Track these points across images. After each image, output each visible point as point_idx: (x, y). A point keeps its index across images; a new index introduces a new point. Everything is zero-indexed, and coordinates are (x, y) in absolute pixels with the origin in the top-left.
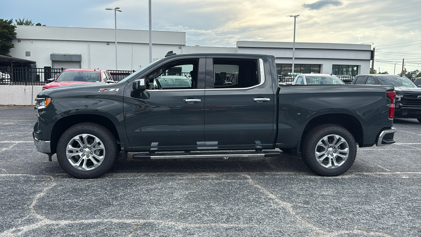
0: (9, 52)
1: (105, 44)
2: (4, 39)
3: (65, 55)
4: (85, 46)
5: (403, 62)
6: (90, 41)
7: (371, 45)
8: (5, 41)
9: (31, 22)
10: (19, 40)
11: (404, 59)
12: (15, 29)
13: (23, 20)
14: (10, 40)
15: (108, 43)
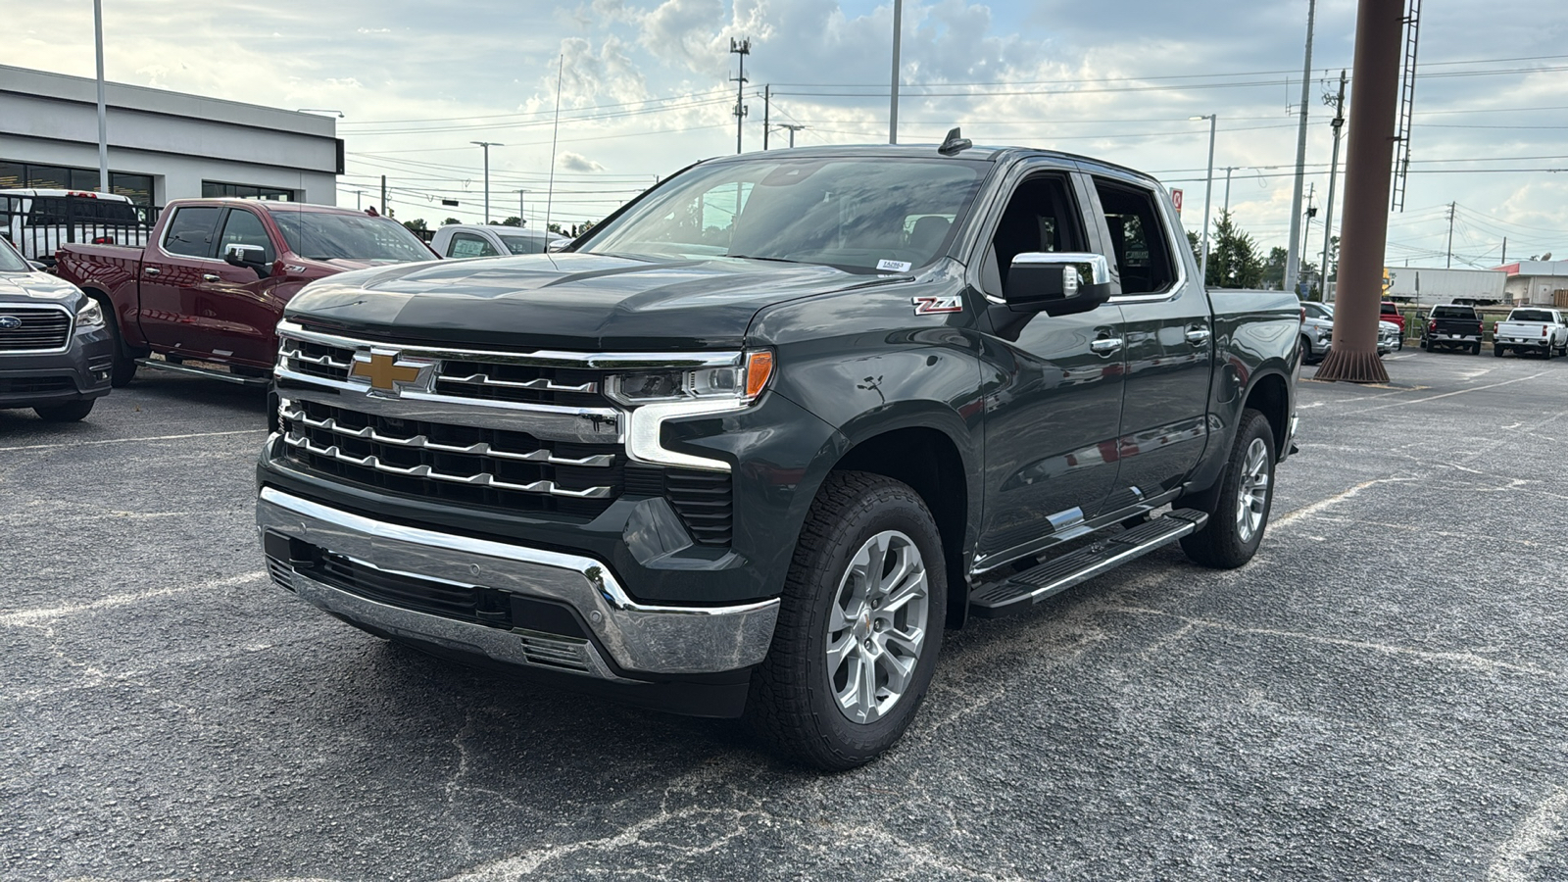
5: (384, 187)
7: (334, 119)
11: (384, 178)
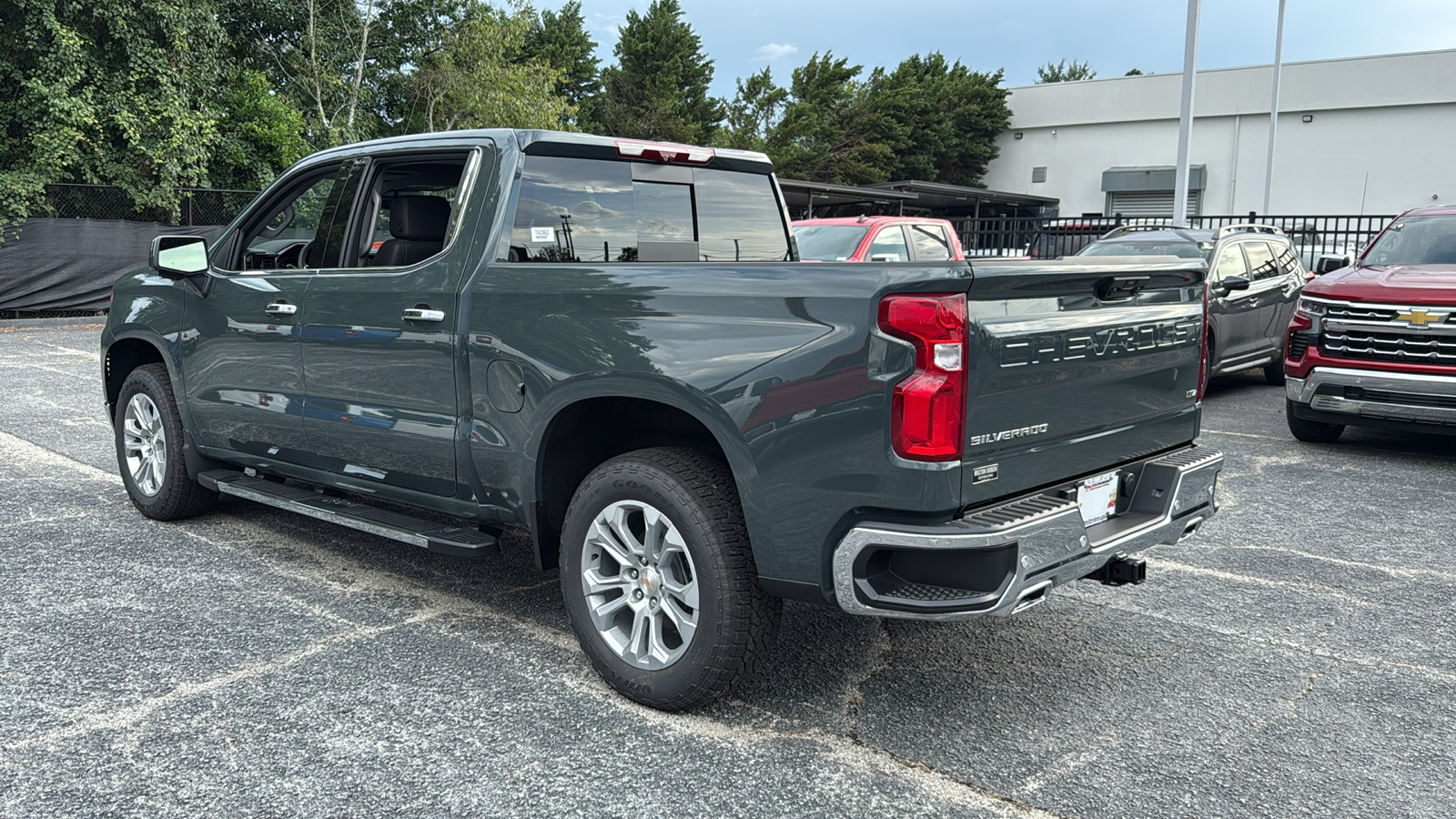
0: (983, 172)
1: (1299, 119)
2: (969, 135)
3: (1148, 172)
4: (1223, 132)
6: (1241, 116)
8: (971, 139)
9: (1084, 71)
10: (1019, 134)
12: (1007, 98)
13: (1060, 68)
14: (991, 135)
15: (1308, 116)
